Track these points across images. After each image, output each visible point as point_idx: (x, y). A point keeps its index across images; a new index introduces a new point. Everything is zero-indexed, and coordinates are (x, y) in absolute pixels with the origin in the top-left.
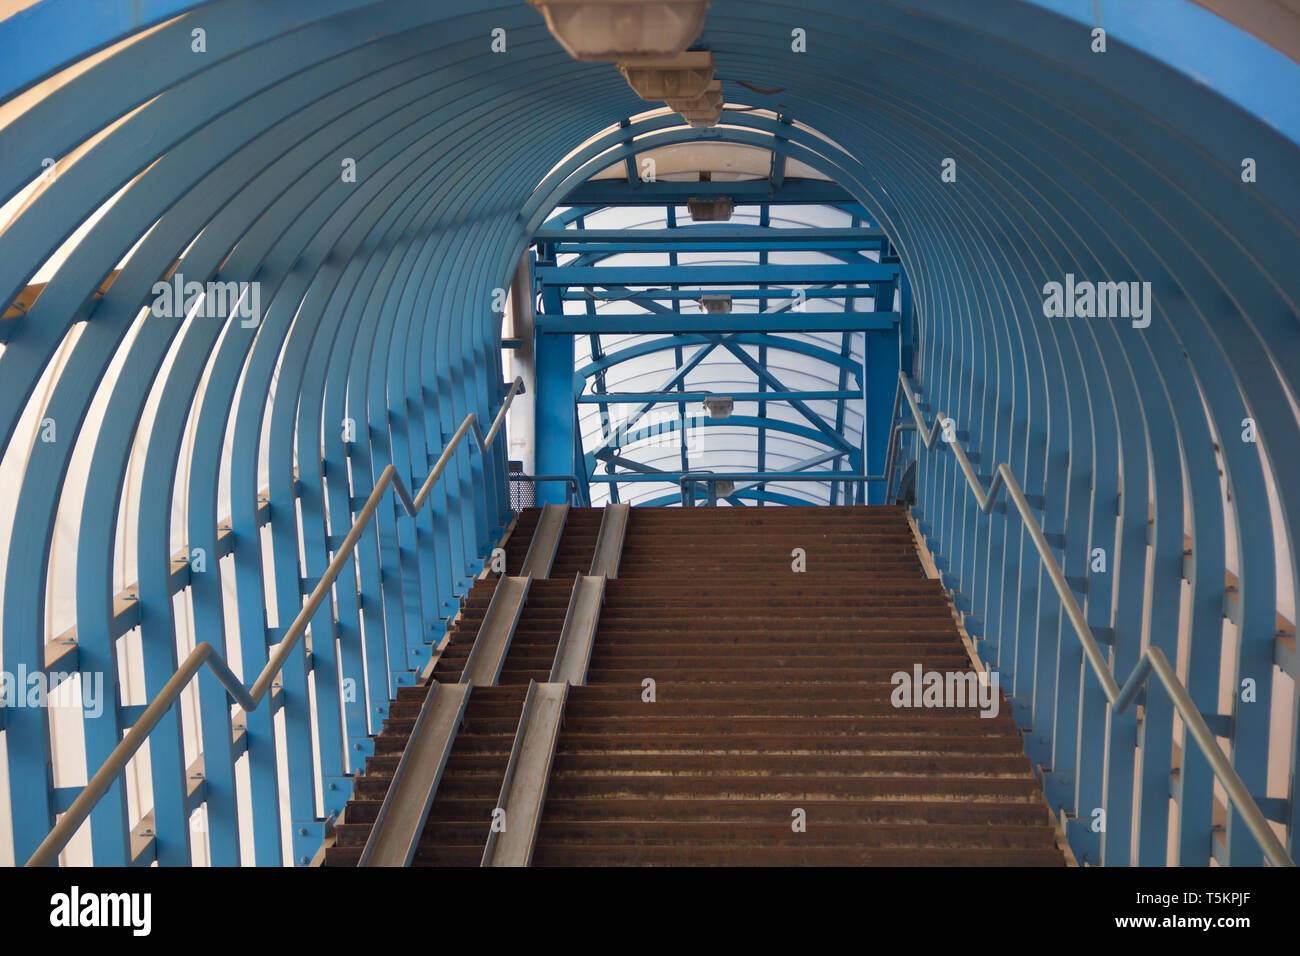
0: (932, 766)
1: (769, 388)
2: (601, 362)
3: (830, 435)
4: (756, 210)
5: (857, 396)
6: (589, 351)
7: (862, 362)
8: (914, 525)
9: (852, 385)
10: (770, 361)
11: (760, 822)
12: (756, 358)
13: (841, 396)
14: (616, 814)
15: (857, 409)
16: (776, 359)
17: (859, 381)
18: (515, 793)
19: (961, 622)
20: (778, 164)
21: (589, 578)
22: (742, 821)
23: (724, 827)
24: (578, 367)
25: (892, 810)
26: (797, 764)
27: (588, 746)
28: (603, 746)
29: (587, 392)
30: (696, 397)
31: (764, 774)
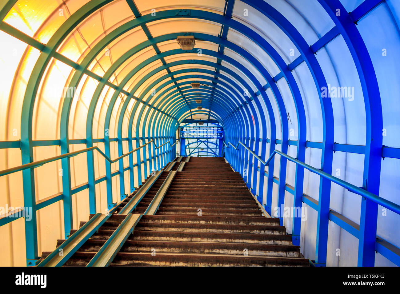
0: (230, 182)
1: (208, 147)
2: (189, 144)
3: (215, 154)
4: (206, 124)
5: (218, 148)
6: (188, 143)
7: (219, 144)
8: (225, 159)
9: (217, 147)
10: (208, 145)
11: (203, 189)
12: (207, 144)
13: (216, 148)
14: (181, 187)
15: (218, 150)
16: (209, 144)
17: (218, 147)
18: (166, 184)
19: (232, 167)
20: (209, 118)
21: (183, 162)
22: (201, 189)
23: (197, 189)
24: (186, 145)
25: (224, 188)
26: (209, 181)
27: (178, 179)
28: (181, 179)
29: (187, 147)
30: (200, 148)
31: (204, 182)
